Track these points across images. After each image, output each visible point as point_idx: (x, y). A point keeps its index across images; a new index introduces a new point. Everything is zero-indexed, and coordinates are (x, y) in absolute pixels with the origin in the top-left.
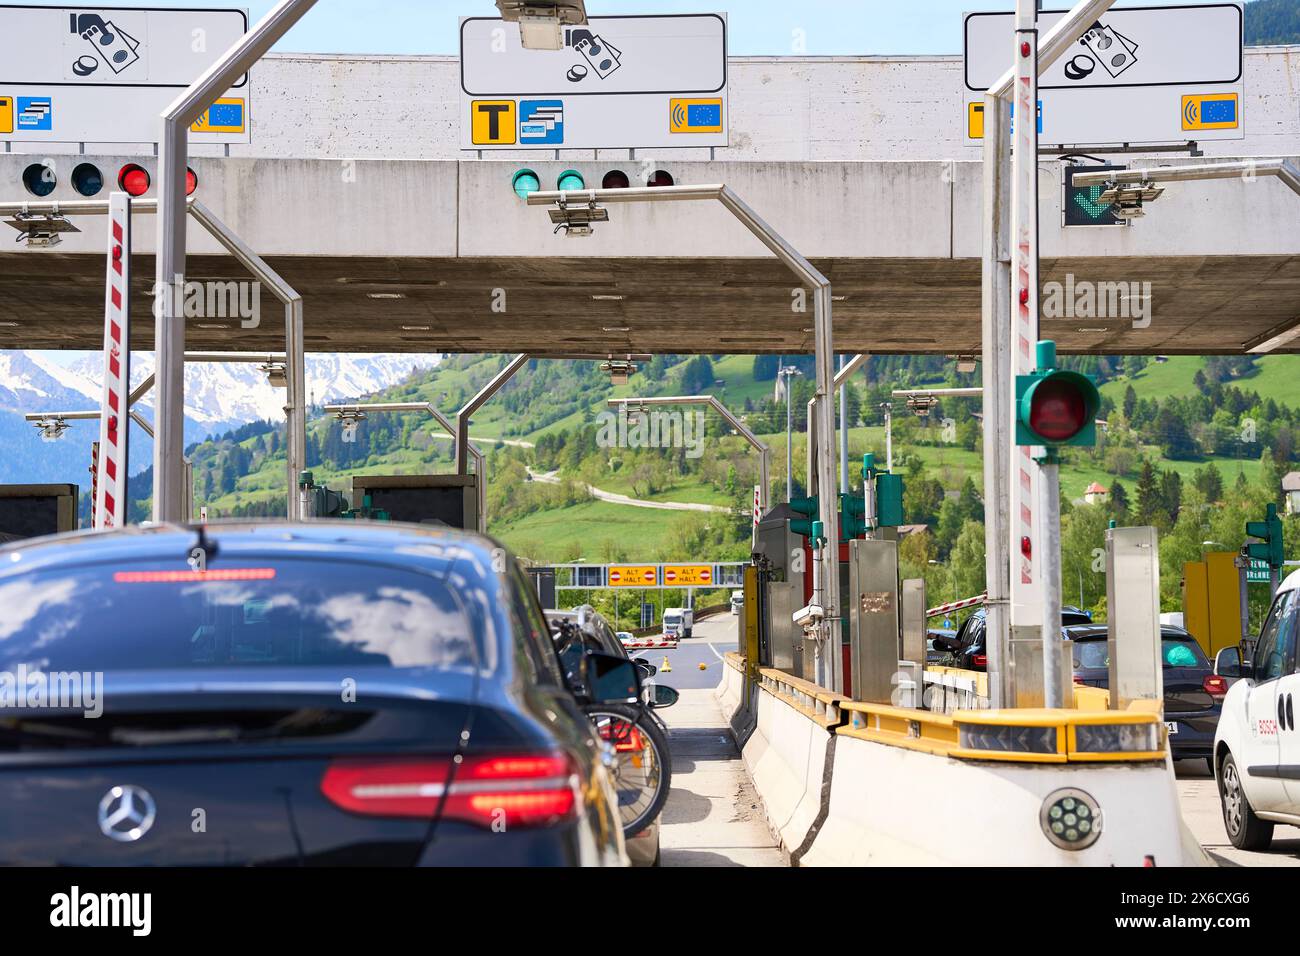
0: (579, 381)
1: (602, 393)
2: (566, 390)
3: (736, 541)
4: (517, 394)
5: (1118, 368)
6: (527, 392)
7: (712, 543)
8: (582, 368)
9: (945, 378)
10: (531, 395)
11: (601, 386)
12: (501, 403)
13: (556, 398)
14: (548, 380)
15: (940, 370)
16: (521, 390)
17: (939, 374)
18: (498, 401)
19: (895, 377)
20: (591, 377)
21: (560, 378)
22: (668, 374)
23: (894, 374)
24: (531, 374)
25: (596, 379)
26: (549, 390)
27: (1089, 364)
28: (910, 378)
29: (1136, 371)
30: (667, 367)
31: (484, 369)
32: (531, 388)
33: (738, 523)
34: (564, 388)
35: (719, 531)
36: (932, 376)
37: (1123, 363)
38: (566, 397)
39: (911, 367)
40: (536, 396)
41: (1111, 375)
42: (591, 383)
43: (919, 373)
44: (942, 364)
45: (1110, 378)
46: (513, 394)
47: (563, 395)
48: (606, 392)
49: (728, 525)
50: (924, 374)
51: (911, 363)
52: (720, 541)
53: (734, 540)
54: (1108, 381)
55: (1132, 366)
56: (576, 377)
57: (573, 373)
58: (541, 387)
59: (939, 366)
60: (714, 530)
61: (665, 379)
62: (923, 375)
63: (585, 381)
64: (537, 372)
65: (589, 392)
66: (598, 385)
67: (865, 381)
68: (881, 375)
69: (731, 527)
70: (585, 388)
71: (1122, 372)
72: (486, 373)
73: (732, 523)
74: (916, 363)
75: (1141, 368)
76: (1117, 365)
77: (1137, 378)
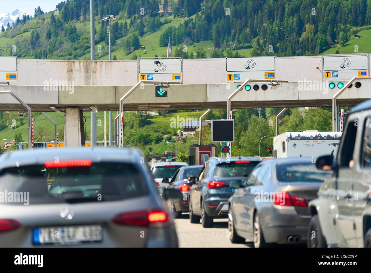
0: (72, 45)
1: (84, 51)
2: (66, 50)
3: (140, 127)
4: (41, 52)
5: (336, 41)
6: (46, 50)
7: (128, 128)
8: (74, 38)
9: (252, 46)
10: (48, 52)
11: (84, 48)
12: (32, 56)
13: (61, 54)
14: (57, 44)
15: (250, 42)
16: (43, 49)
17: (249, 44)
18: (31, 54)
19: (228, 45)
20: (78, 43)
21: (63, 43)
22: (117, 43)
23: (228, 44)
24: (48, 41)
25: (81, 44)
26: (57, 50)
27: (322, 39)
28: (236, 46)
29: (345, 42)
30: (117, 39)
31: (23, 38)
32: (48, 48)
33: (140, 119)
34: (65, 49)
35: (131, 123)
36: (246, 45)
37: (339, 38)
38: (66, 53)
39: (236, 40)
40: (50, 52)
41: (332, 45)
42: (78, 46)
43: (240, 43)
44: (251, 39)
45: (332, 46)
46: (39, 51)
47: (65, 52)
48: (86, 51)
49: (136, 120)
50: (243, 44)
51: (236, 38)
52: (132, 127)
53: (138, 127)
54: (331, 47)
55: (343, 40)
56: (70, 44)
57: (69, 41)
58: (53, 48)
59: (250, 40)
60: (129, 122)
61: (115, 45)
62: (241, 45)
63: (76, 45)
64: (51, 40)
65: (77, 51)
66: (82, 47)
67: (214, 47)
68: (221, 44)
69: (138, 121)
70: (76, 49)
71: (338, 43)
72: (24, 40)
73: (138, 119)
74: (238, 38)
75: (347, 41)
76: (335, 39)
77: (345, 46)
